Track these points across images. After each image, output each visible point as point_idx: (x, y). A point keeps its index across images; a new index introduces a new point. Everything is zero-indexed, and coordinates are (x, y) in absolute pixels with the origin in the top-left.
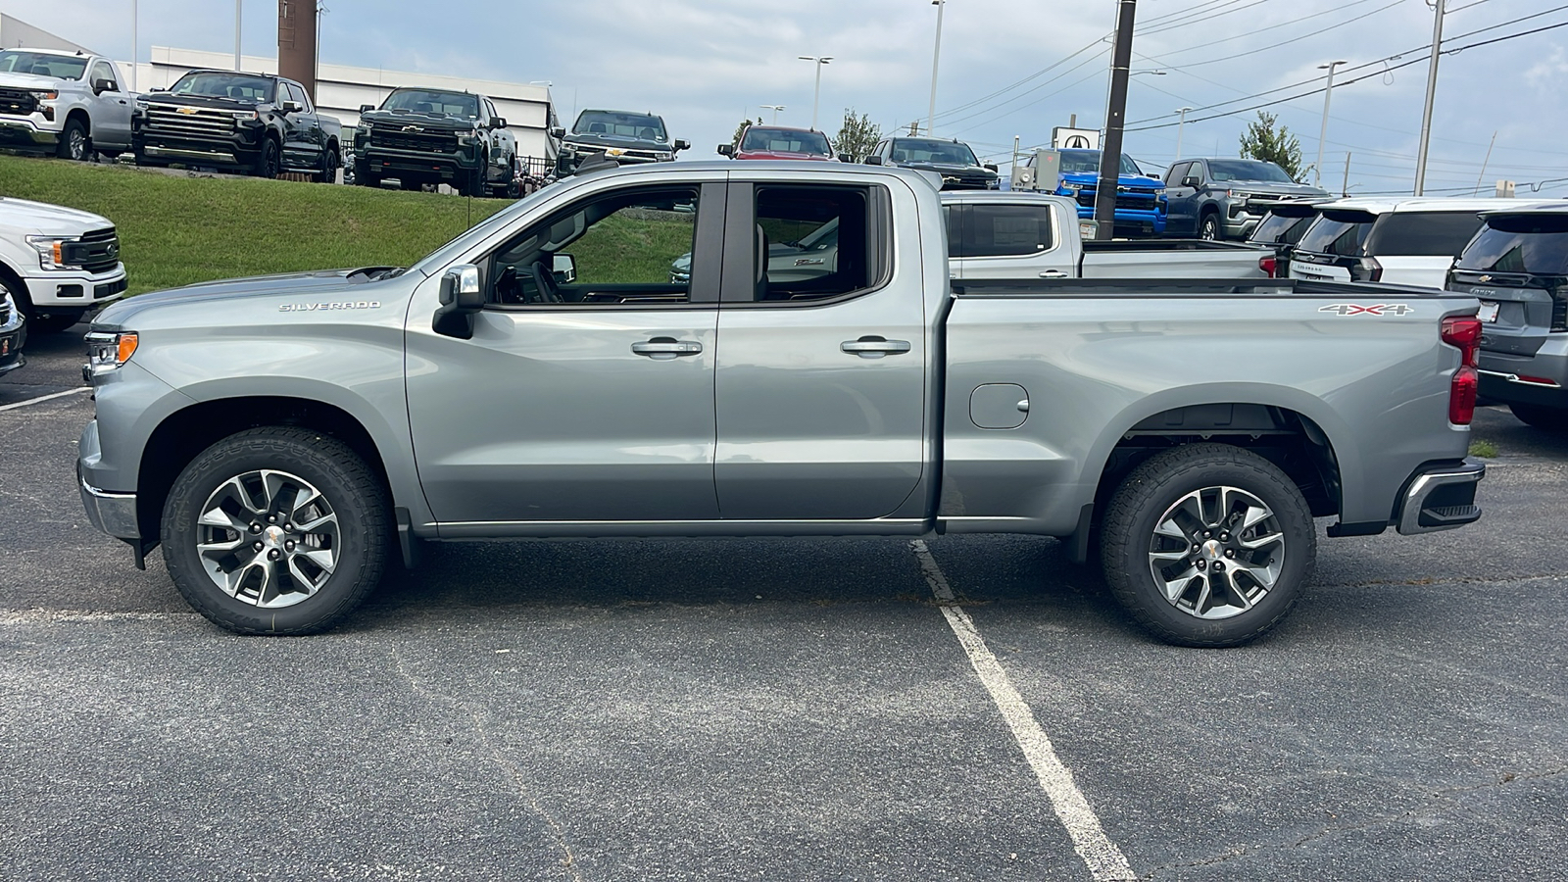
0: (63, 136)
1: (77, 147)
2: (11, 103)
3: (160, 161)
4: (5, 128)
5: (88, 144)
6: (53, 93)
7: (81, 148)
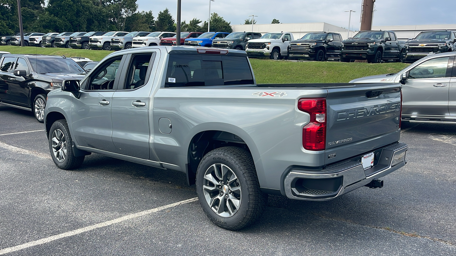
0: (272, 53)
1: (276, 56)
2: (260, 46)
3: (293, 58)
4: (259, 53)
5: (280, 55)
6: (270, 43)
7: (277, 56)
